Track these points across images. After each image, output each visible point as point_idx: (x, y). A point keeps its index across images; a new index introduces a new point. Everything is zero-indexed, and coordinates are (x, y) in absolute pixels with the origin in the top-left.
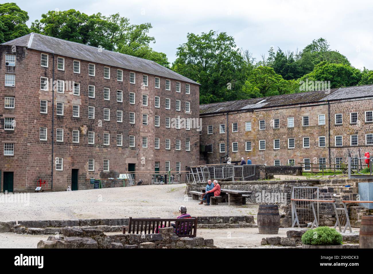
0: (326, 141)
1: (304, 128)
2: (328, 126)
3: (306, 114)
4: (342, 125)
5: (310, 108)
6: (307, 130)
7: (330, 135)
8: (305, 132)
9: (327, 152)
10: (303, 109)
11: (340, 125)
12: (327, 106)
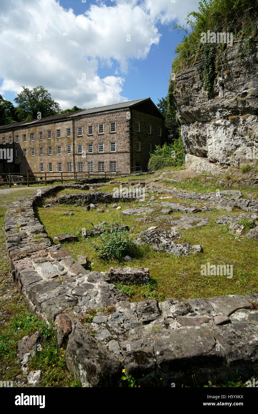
0: (72, 150)
1: (58, 139)
2: (72, 137)
3: (58, 128)
4: (82, 137)
5: (61, 123)
6: (59, 140)
7: (74, 144)
8: (58, 142)
9: (72, 158)
10: (57, 124)
11: (80, 137)
12: (71, 121)
